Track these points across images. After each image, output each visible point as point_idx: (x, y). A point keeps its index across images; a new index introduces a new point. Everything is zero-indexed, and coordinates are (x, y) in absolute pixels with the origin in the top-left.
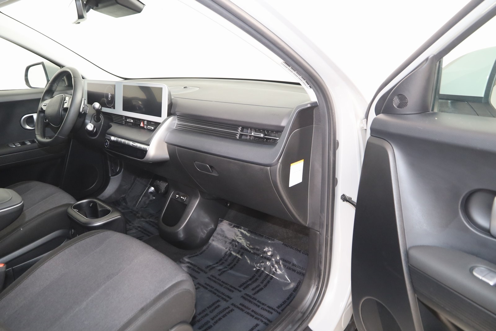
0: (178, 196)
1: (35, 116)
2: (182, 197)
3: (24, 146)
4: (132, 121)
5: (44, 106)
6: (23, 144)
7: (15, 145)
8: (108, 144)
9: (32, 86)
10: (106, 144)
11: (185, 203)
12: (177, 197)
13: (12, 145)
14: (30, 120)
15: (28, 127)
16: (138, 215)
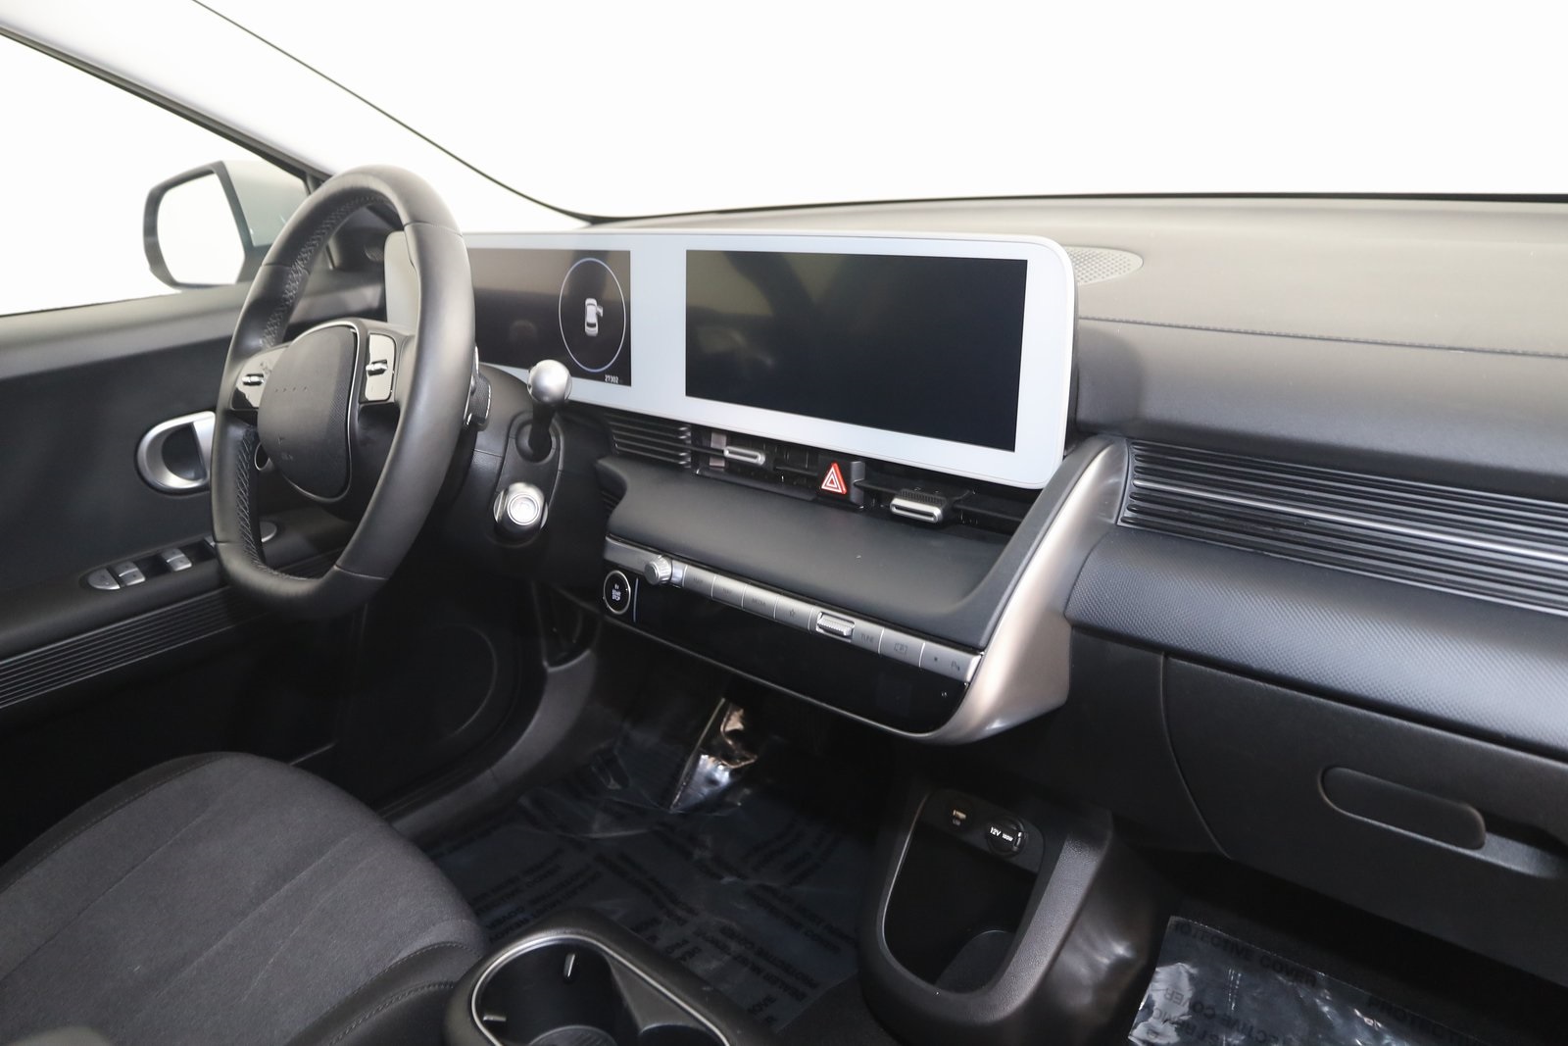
0: (962, 816)
1: (204, 424)
2: (995, 831)
3: (163, 583)
4: (761, 459)
5: (246, 384)
6: (156, 567)
7: (119, 581)
8: (624, 594)
9: (178, 278)
10: (616, 595)
11: (1014, 860)
12: (958, 823)
13: (103, 579)
14: (181, 449)
15: (174, 481)
16: (697, 854)
